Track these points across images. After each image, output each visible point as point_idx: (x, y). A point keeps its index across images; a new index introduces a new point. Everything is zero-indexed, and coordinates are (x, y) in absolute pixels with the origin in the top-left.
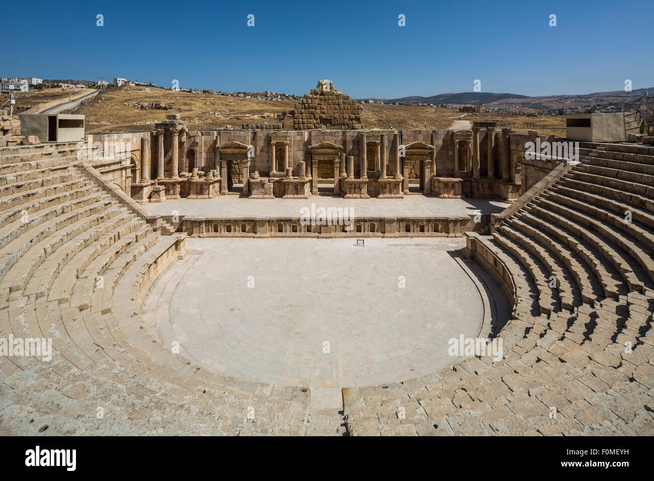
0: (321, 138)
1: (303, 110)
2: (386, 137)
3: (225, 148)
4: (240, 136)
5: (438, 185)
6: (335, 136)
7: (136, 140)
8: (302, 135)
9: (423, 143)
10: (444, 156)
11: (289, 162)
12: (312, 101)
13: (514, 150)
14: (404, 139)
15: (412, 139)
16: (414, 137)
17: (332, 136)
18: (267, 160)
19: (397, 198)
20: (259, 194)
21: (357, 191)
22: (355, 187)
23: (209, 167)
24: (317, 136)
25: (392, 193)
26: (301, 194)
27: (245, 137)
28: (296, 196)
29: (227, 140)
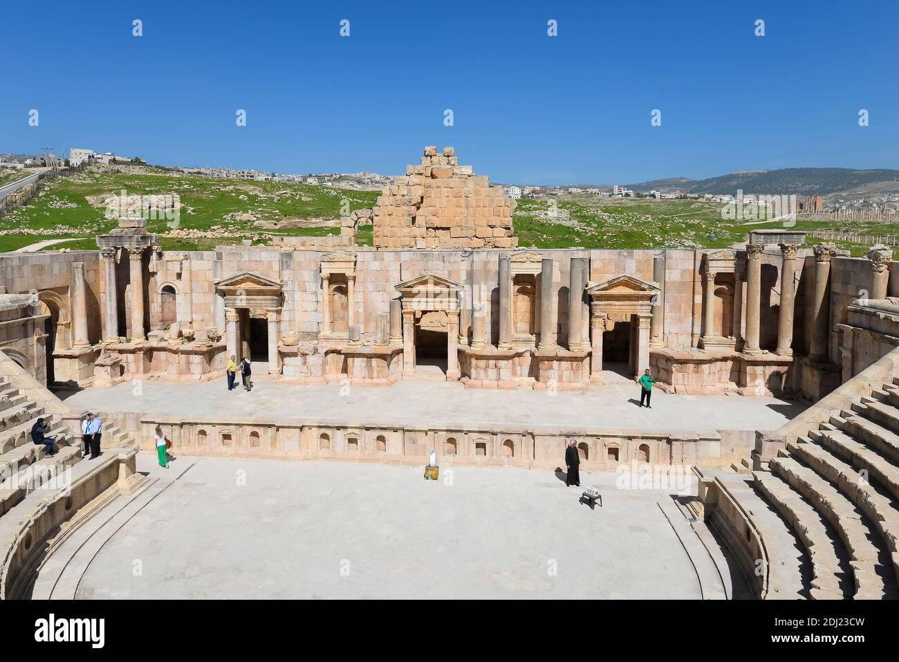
0: (420, 266)
1: (391, 209)
2: (555, 263)
3: (232, 284)
4: (260, 261)
5: (665, 367)
6: (449, 262)
7: (60, 269)
8: (382, 259)
9: (637, 277)
10: (683, 306)
11: (356, 314)
12: (409, 191)
13: (837, 294)
14: (595, 270)
15: (612, 268)
16: (617, 265)
17: (444, 262)
18: (314, 308)
19: (573, 390)
20: (297, 374)
21: (492, 373)
22: (487, 366)
23: (202, 321)
24: (412, 261)
25: (565, 379)
26: (378, 377)
27: (270, 263)
28: (368, 380)
29: (236, 269)
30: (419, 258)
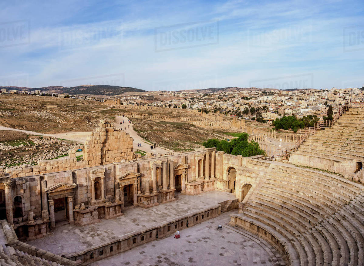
1: (94, 145)
3: (53, 190)
12: (100, 138)
16: (177, 161)
17: (132, 167)
18: (86, 192)
20: (89, 220)
21: (152, 201)
22: (151, 200)
23: (35, 208)
24: (122, 168)
25: (170, 198)
26: (118, 213)
27: (69, 178)
28: (115, 215)
29: (53, 183)
30: (124, 167)
